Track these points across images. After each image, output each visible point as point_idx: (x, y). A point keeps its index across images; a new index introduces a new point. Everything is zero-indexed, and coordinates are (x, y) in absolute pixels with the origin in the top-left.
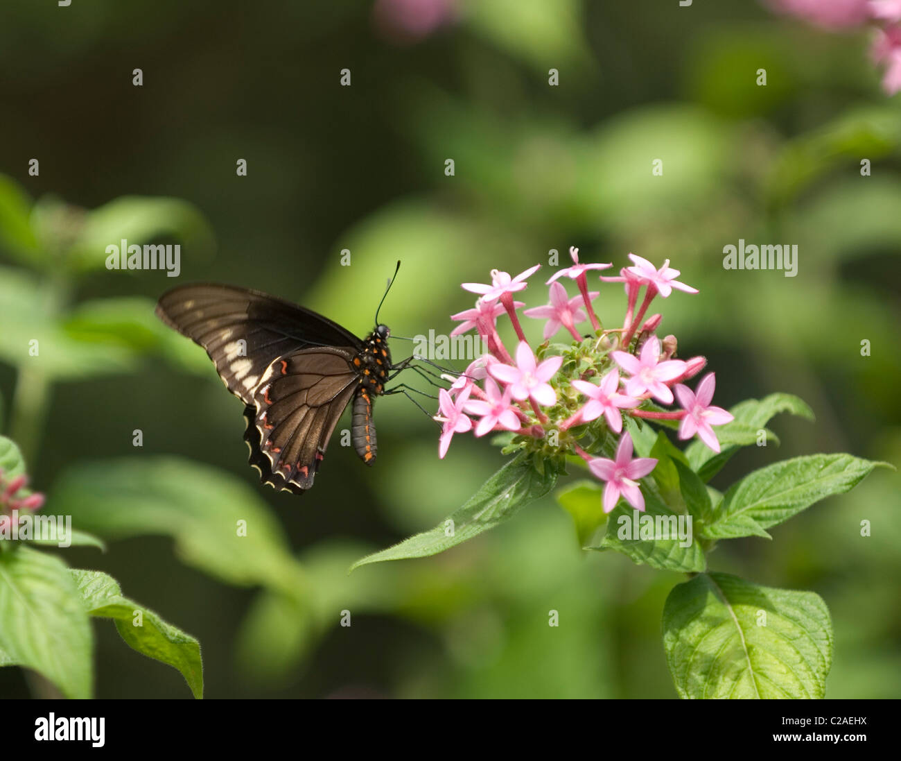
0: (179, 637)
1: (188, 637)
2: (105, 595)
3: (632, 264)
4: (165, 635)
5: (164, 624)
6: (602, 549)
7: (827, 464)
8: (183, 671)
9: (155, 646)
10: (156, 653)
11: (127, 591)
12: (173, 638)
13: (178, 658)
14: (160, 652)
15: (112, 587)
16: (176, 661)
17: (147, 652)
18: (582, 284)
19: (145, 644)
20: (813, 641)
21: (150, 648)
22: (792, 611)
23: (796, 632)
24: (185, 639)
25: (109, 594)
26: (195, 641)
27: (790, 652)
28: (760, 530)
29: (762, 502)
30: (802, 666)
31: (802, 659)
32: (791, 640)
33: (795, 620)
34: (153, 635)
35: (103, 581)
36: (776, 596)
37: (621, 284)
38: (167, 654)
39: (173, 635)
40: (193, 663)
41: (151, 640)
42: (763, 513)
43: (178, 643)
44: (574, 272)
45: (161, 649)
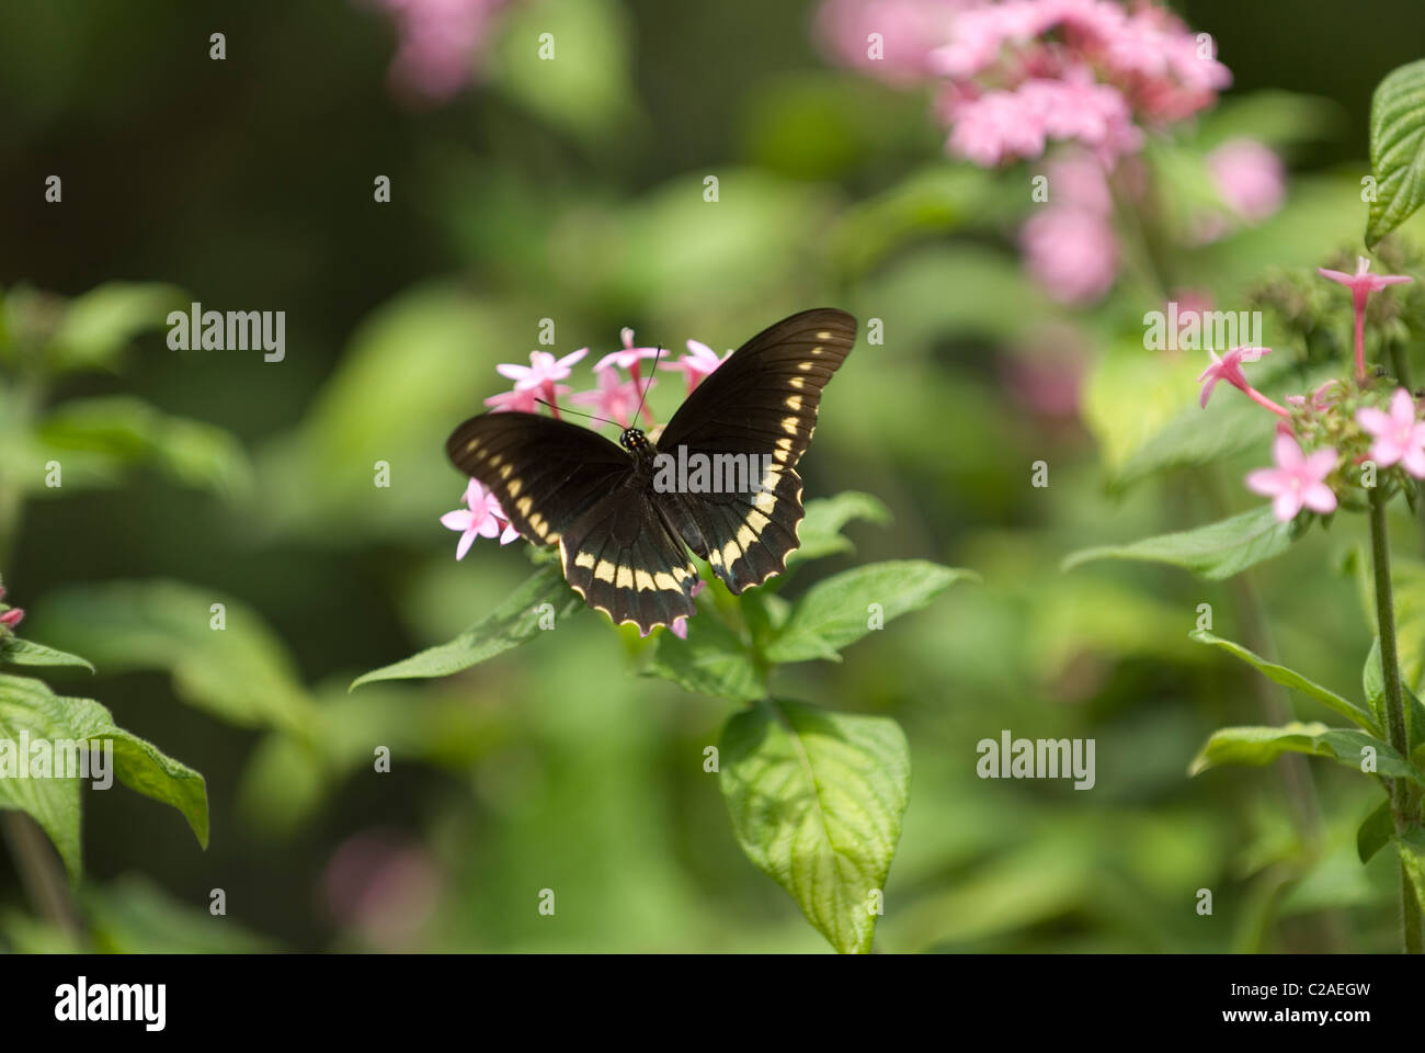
0: (180, 771)
1: (191, 772)
2: (95, 725)
3: (690, 354)
4: (164, 769)
5: (162, 756)
6: (649, 675)
7: (904, 574)
8: (184, 811)
9: (153, 782)
10: (156, 792)
11: (119, 721)
12: (174, 773)
13: (179, 797)
14: (159, 790)
15: (102, 716)
16: (178, 801)
17: (143, 790)
18: (635, 371)
19: (142, 781)
20: (888, 773)
21: (148, 786)
22: (867, 742)
23: (868, 764)
24: (187, 773)
25: (99, 724)
26: (198, 775)
27: (861, 787)
28: (828, 651)
29: (832, 618)
30: (875, 803)
31: (876, 796)
32: (862, 773)
33: (867, 751)
34: (150, 770)
35: (93, 711)
36: (848, 724)
37: (677, 374)
38: (167, 792)
39: (173, 769)
40: (195, 801)
41: (147, 776)
42: (834, 631)
43: (179, 779)
44: (625, 359)
45: (160, 786)
